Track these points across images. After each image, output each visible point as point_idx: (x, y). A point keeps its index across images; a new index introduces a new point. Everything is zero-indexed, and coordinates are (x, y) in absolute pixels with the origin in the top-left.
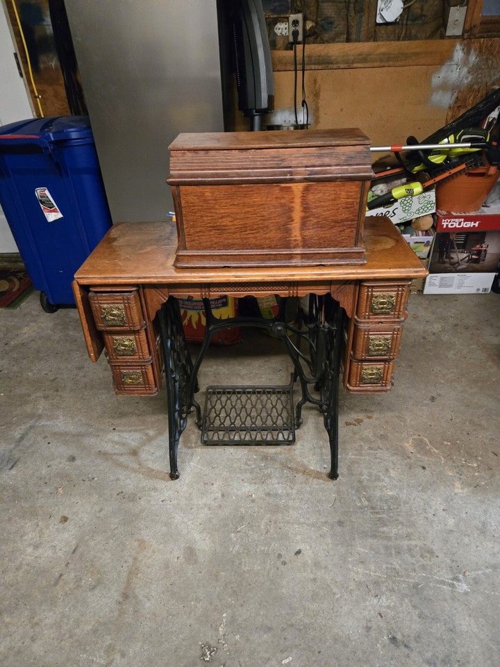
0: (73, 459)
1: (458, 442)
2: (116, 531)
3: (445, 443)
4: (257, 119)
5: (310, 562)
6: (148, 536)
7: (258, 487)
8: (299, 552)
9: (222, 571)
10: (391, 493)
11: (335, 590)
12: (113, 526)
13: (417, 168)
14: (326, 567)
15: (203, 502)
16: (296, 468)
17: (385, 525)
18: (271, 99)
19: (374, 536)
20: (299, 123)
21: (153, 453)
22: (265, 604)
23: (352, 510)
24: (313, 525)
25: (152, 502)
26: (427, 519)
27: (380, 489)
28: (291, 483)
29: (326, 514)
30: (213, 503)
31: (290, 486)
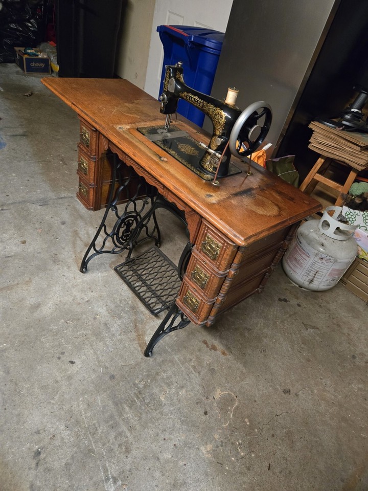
0: (63, 223)
1: (256, 430)
2: (30, 267)
3: (246, 420)
5: (69, 372)
6: (36, 281)
7: (107, 316)
8: (72, 362)
9: (34, 329)
10: (162, 399)
11: (57, 398)
12: (32, 264)
14: (71, 384)
15: (77, 294)
16: (139, 329)
17: (131, 407)
19: (116, 404)
22: (24, 362)
23: (129, 379)
24: (99, 361)
25: (59, 271)
26: (157, 435)
27: (161, 390)
28: (124, 332)
29: (113, 365)
30: (79, 299)
31: (121, 333)
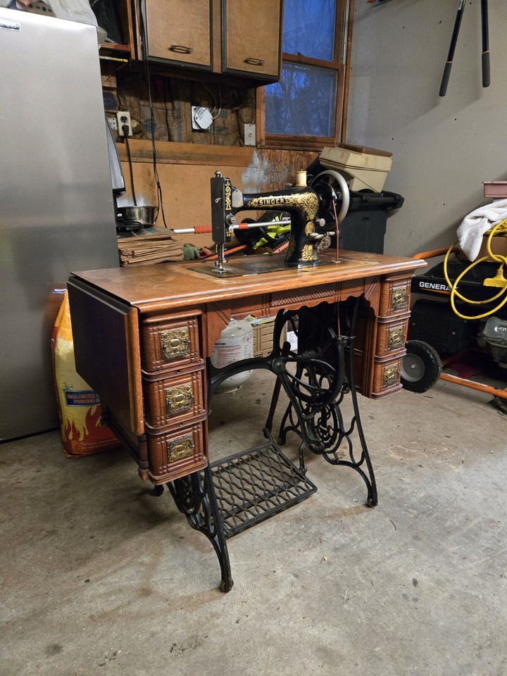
1: (419, 439)
3: (413, 443)
5: (432, 584)
6: (260, 670)
7: (320, 548)
8: (415, 583)
9: (375, 647)
11: (474, 593)
14: (448, 580)
15: (283, 594)
16: (335, 514)
17: (445, 520)
19: (449, 533)
21: (171, 579)
22: (442, 647)
23: (412, 523)
24: (400, 552)
25: (226, 631)
26: (463, 499)
27: (413, 496)
28: (344, 528)
29: (398, 538)
30: (293, 589)
31: (347, 532)
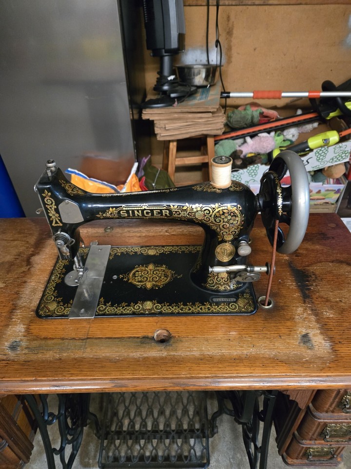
4: (166, 60)
13: (332, 115)
18: (181, 37)
20: (211, 63)
